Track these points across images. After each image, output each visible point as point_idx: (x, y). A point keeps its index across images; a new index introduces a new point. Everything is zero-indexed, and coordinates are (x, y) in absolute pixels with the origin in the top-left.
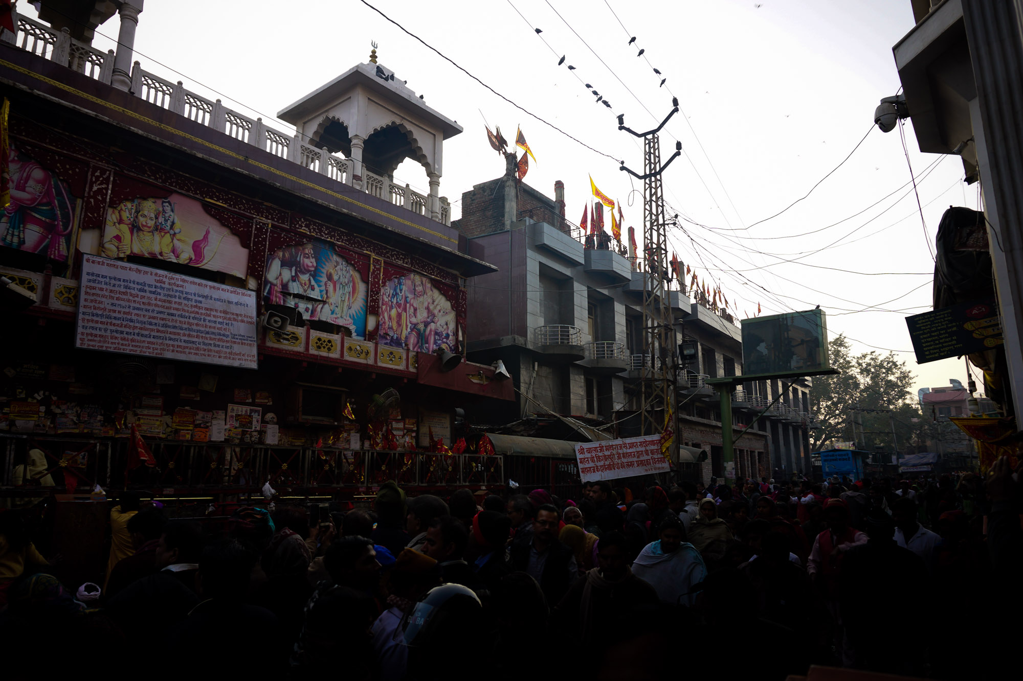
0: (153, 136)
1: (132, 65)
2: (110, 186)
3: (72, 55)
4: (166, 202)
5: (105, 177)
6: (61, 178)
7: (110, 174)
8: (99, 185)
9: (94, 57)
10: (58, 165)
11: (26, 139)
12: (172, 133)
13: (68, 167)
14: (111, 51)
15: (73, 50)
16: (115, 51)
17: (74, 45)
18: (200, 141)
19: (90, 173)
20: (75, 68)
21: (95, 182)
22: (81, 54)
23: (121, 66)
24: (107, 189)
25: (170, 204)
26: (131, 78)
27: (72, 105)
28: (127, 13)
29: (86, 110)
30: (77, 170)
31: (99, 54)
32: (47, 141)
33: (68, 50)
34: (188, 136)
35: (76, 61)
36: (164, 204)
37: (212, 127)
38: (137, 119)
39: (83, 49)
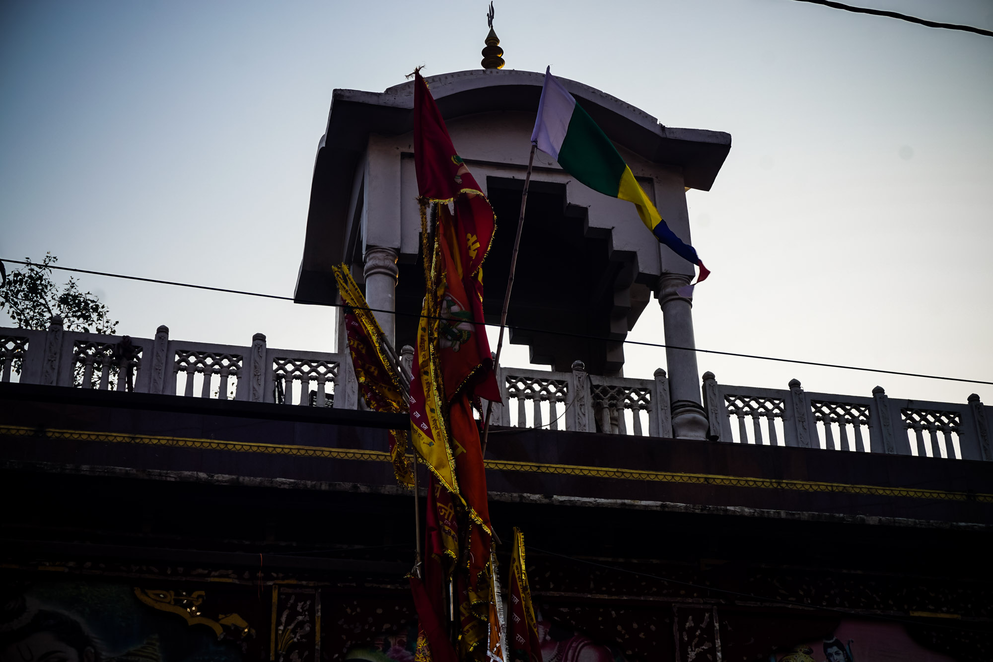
0: (772, 511)
1: (701, 383)
2: (718, 643)
3: (598, 408)
4: (831, 646)
5: (703, 625)
6: (630, 652)
7: (711, 617)
8: (697, 646)
9: (634, 396)
10: (619, 628)
11: (556, 594)
12: (807, 491)
13: (635, 626)
14: (659, 373)
15: (596, 397)
16: (666, 370)
17: (597, 387)
18: (864, 489)
19: (675, 628)
20: (607, 428)
21: (689, 643)
22: (612, 398)
23: (682, 395)
24: (713, 650)
25: (842, 647)
26: (706, 409)
27: (619, 501)
28: (669, 290)
29: (644, 503)
30: (653, 627)
31: (641, 386)
32: (592, 585)
33: (588, 400)
34: (838, 487)
35: (607, 416)
36: (830, 650)
37: (880, 451)
38: (734, 487)
39: (612, 388)
